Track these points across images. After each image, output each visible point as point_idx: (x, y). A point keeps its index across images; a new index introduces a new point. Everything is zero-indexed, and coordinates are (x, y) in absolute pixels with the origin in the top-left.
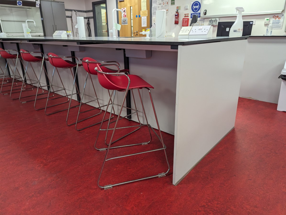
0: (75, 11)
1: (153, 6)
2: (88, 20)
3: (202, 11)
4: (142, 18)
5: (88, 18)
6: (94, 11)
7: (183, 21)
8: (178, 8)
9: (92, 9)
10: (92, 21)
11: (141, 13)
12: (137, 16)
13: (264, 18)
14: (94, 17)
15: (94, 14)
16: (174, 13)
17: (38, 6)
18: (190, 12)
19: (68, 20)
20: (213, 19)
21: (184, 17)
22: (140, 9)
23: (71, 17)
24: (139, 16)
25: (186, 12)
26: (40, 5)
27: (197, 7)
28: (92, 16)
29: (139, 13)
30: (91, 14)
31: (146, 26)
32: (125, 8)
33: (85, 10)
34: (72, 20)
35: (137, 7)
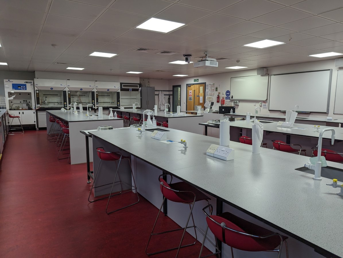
0: (161, 91)
1: (206, 91)
2: (169, 97)
3: (231, 96)
4: (200, 97)
5: (169, 95)
6: (173, 91)
7: (221, 101)
8: (219, 93)
9: (172, 90)
10: (171, 97)
11: (200, 94)
12: (197, 96)
13: (259, 102)
14: (173, 95)
15: (173, 93)
16: (217, 96)
17: (140, 91)
18: (225, 96)
19: (156, 97)
20: (235, 101)
21: (222, 99)
22: (199, 92)
23: (158, 95)
24: (199, 96)
25: (223, 96)
26: (141, 90)
27: (228, 93)
28: (172, 94)
29: (199, 94)
30: (171, 93)
31: (202, 102)
32: (191, 91)
33: (168, 90)
34: (159, 97)
35: (198, 90)
